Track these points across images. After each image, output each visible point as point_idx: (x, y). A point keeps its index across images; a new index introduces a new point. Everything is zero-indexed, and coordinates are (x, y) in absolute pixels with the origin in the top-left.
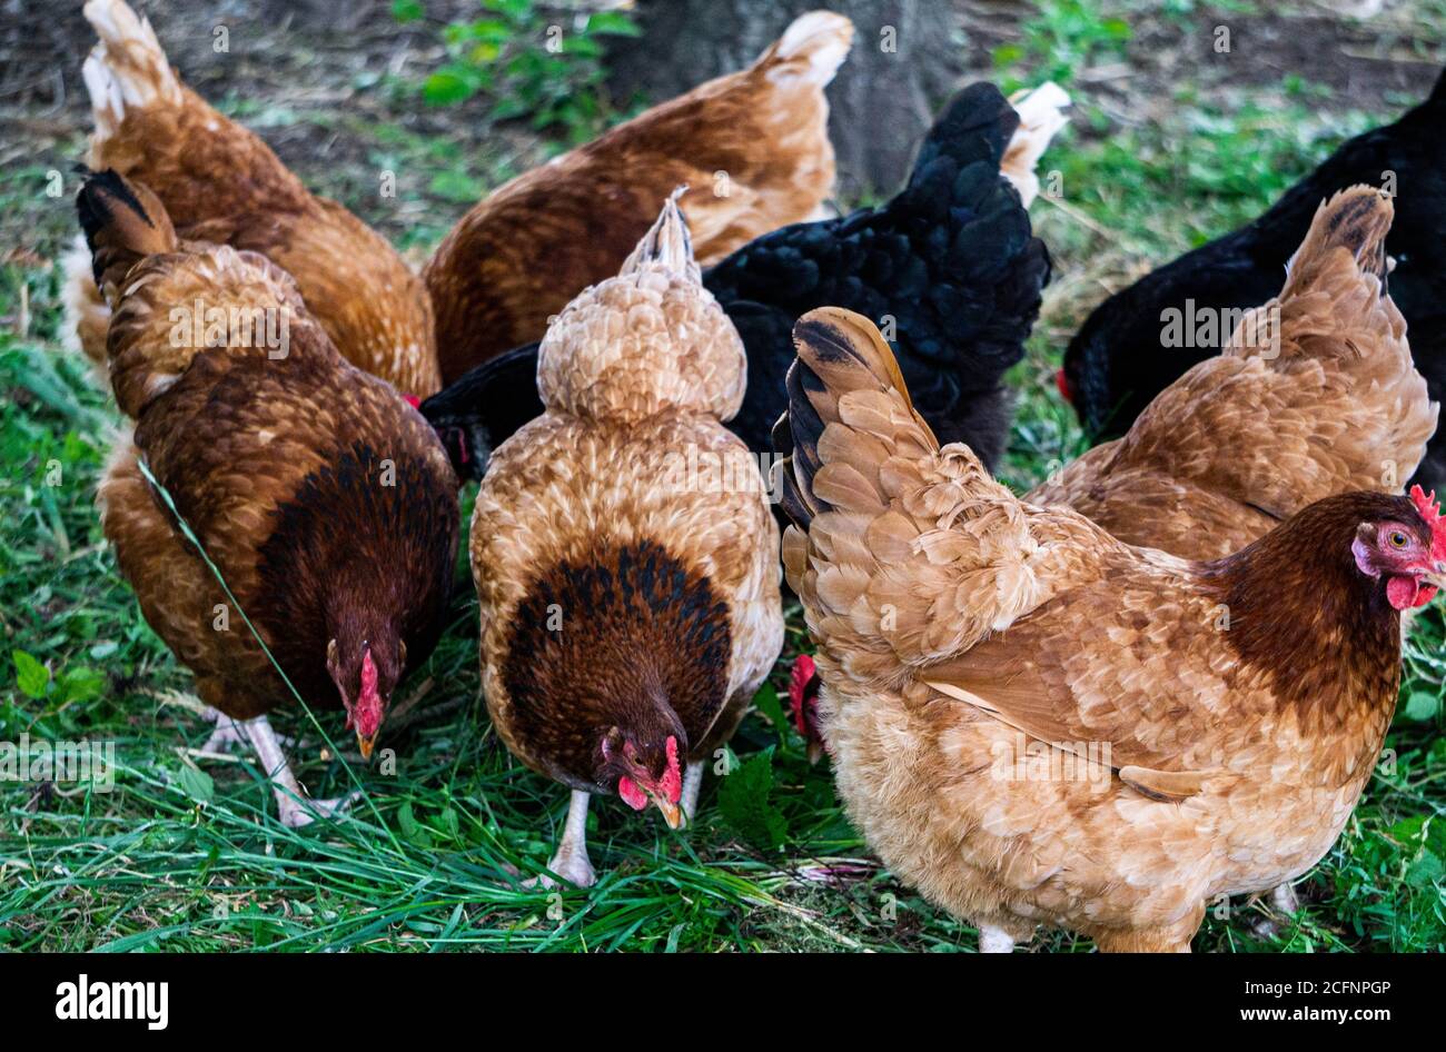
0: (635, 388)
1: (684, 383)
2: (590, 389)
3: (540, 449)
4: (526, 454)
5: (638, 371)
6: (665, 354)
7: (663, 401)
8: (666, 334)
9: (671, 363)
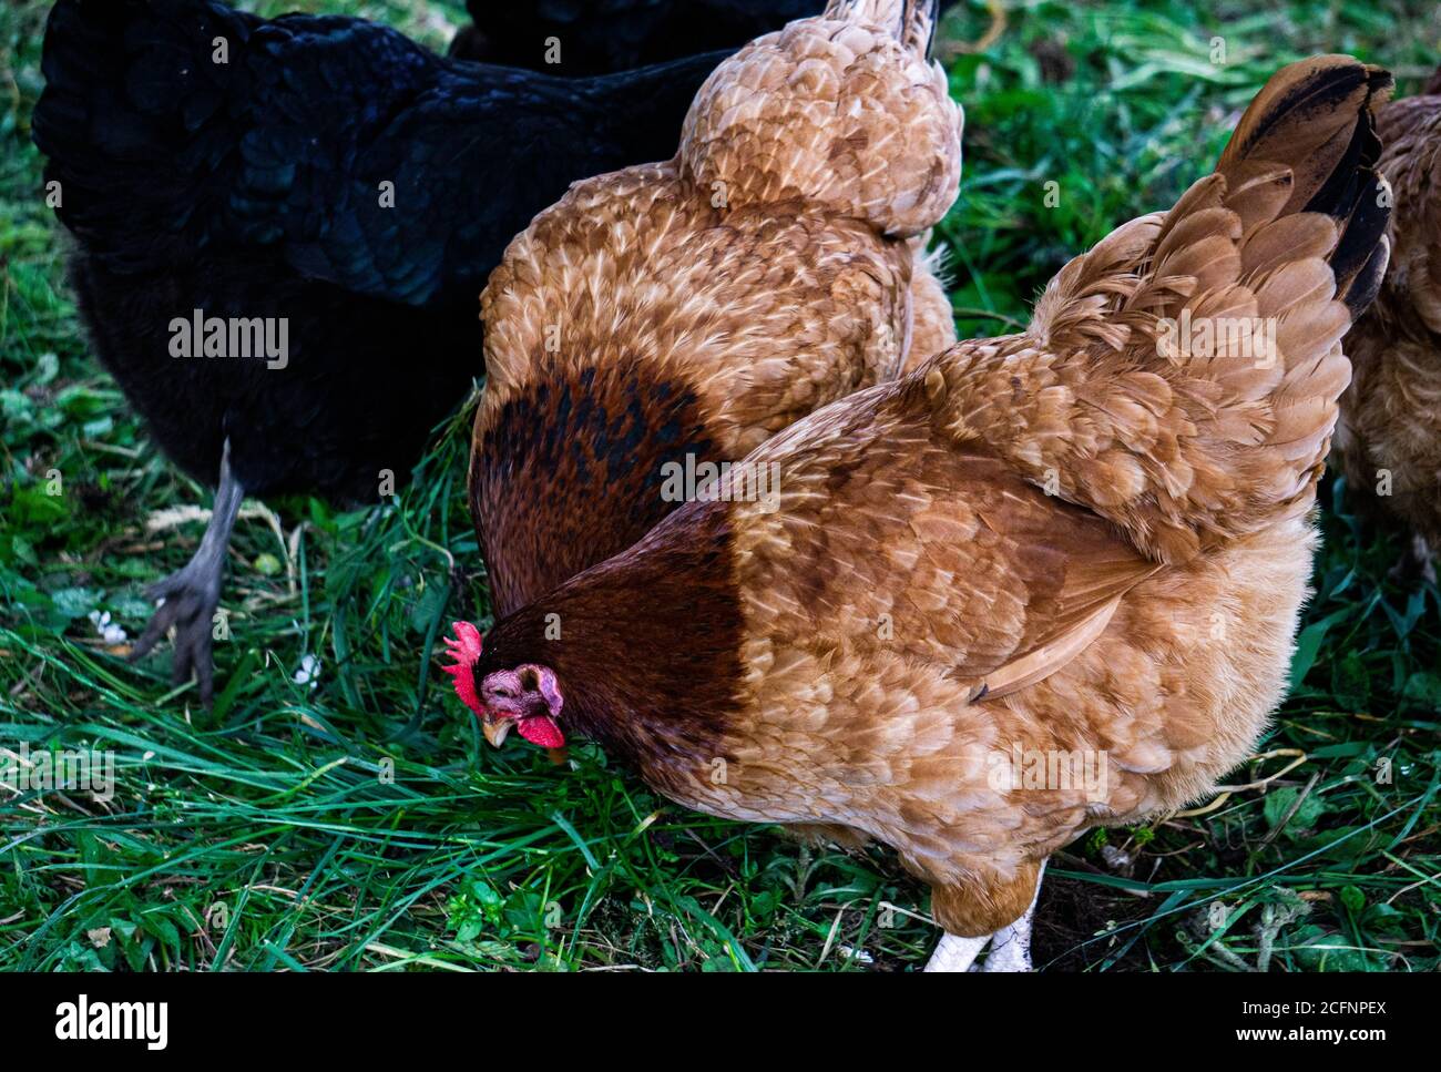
0: (756, 161)
1: (829, 173)
2: (706, 145)
3: (612, 201)
4: (594, 202)
5: (771, 139)
6: (815, 129)
7: (789, 189)
8: (833, 105)
9: (820, 142)
